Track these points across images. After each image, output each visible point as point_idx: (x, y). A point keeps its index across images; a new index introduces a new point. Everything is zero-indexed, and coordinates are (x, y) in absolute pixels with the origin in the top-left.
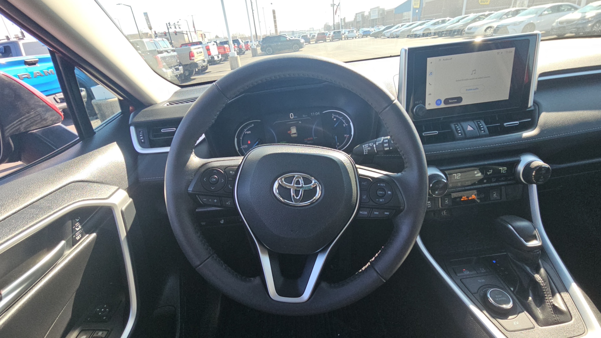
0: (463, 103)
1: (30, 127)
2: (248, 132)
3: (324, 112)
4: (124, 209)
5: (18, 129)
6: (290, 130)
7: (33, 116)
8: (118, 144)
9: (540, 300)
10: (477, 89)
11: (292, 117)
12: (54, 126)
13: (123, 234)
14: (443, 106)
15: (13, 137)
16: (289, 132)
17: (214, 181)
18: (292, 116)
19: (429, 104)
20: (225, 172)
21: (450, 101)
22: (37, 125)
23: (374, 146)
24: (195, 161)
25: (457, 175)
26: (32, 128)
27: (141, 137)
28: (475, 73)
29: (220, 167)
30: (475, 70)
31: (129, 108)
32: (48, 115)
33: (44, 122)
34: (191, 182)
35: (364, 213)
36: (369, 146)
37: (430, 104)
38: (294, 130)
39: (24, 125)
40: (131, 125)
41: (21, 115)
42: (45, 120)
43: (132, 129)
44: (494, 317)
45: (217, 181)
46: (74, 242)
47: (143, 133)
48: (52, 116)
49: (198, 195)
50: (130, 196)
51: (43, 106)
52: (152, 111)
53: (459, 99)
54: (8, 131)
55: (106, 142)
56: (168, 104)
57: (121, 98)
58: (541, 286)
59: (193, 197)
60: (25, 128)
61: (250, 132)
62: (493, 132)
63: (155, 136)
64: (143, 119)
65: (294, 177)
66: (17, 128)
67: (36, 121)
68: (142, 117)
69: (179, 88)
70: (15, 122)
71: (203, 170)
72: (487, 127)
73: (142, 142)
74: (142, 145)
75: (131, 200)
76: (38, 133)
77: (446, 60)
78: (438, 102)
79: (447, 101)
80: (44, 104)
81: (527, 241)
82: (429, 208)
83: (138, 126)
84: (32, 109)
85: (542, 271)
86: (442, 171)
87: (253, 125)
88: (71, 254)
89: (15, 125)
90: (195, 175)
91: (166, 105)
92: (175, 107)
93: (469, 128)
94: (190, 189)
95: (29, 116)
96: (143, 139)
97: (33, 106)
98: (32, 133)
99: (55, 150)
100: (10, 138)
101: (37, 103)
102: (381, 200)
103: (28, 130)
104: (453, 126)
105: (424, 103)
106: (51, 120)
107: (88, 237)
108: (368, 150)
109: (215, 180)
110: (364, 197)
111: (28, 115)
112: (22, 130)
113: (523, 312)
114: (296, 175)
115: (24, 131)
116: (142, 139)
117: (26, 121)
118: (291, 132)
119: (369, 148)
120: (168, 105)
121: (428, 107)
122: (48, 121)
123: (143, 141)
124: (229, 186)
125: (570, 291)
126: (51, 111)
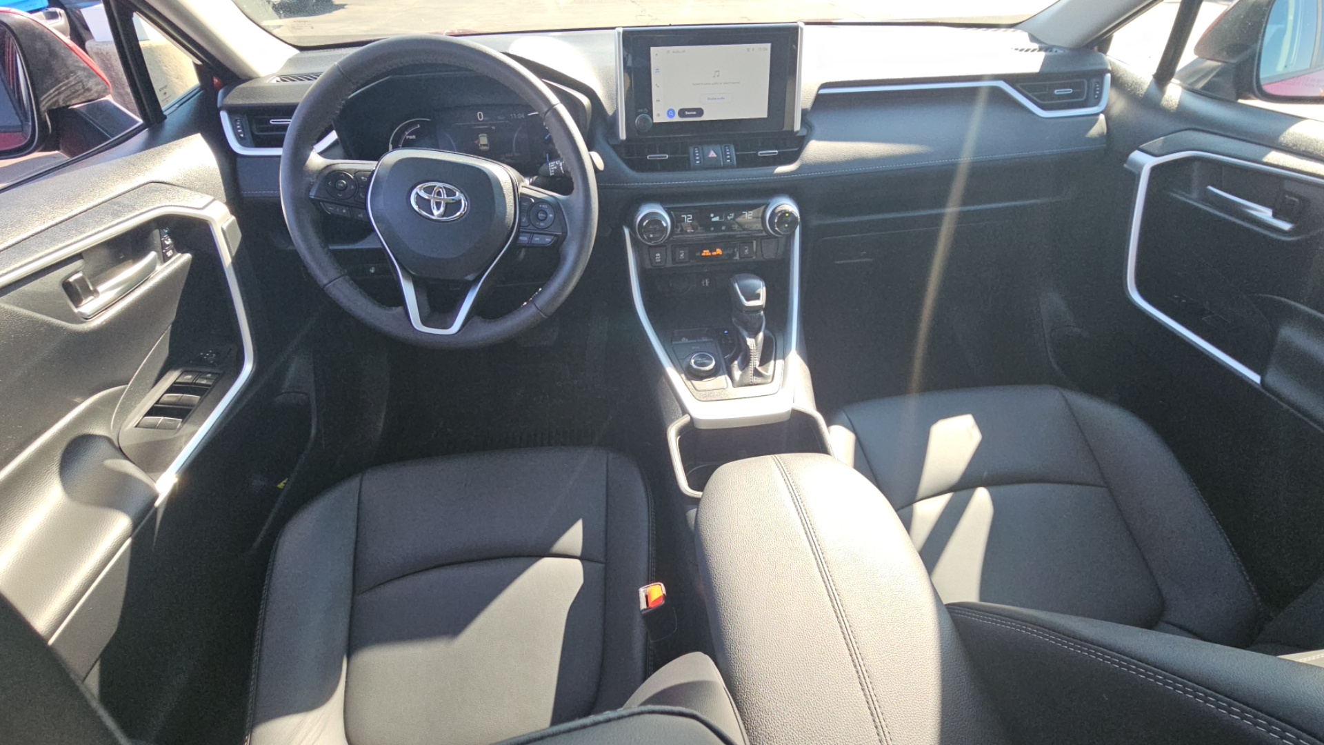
0: (705, 118)
1: (70, 100)
2: (411, 137)
3: (529, 115)
4: (225, 228)
5: (57, 101)
6: (478, 138)
7: (73, 83)
8: (203, 135)
9: (745, 364)
10: (722, 98)
11: (481, 118)
12: (101, 101)
13: (227, 259)
14: (677, 119)
15: (51, 112)
16: (476, 142)
17: (341, 187)
18: (480, 116)
19: (658, 115)
20: (354, 177)
21: (687, 113)
22: (80, 98)
23: (561, 164)
24: (316, 160)
25: (687, 217)
26: (73, 102)
27: (239, 129)
28: (718, 76)
29: (349, 171)
30: (718, 71)
31: (213, 81)
32: (91, 83)
33: (87, 94)
34: (312, 185)
35: (524, 239)
36: (555, 165)
37: (660, 115)
38: (483, 140)
39: (62, 96)
40: (221, 109)
41: (58, 81)
42: (89, 90)
43: (224, 116)
44: (689, 379)
45: (346, 187)
46: (165, 259)
47: (241, 122)
48: (97, 84)
49: (323, 201)
50: (233, 212)
51: (84, 69)
52: (253, 89)
53: (700, 112)
54: (44, 103)
55: (185, 131)
56: (278, 79)
57: (199, 62)
58: (750, 349)
59: (315, 202)
60: (65, 101)
61: (414, 137)
62: (743, 162)
63: (262, 130)
64: (240, 102)
65: (435, 186)
66: (54, 99)
67: (78, 91)
68: (237, 97)
69: (296, 52)
70: (51, 91)
71: (327, 172)
72: (736, 155)
73: (241, 137)
74: (241, 141)
75: (233, 218)
76: (82, 110)
77: (678, 52)
78: (670, 113)
79: (682, 113)
80: (86, 65)
81: (748, 300)
82: (658, 263)
83: (233, 111)
84: (72, 72)
85: (761, 335)
86: (668, 211)
87: (419, 126)
88: (163, 271)
89: (52, 95)
90: (317, 177)
91: (274, 81)
92: (290, 86)
93: (712, 154)
94: (312, 194)
95: (68, 83)
96: (244, 132)
97: (72, 68)
98: (73, 110)
99: (108, 139)
100: (46, 114)
101: (76, 64)
102: (542, 224)
103: (68, 103)
104: (691, 150)
105: (651, 113)
106: (96, 92)
107: (180, 257)
108: (554, 170)
109: (342, 185)
110: (524, 220)
111: (66, 81)
112: (61, 104)
113: (724, 374)
114: (438, 184)
115: (64, 105)
116: (241, 133)
117: (65, 90)
118: (479, 142)
119: (555, 167)
120: (278, 81)
121: (656, 120)
122: (93, 92)
123: (242, 135)
124: (361, 195)
125: (786, 359)
126: (95, 77)
